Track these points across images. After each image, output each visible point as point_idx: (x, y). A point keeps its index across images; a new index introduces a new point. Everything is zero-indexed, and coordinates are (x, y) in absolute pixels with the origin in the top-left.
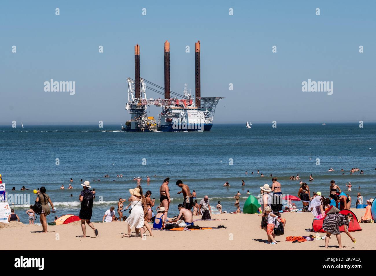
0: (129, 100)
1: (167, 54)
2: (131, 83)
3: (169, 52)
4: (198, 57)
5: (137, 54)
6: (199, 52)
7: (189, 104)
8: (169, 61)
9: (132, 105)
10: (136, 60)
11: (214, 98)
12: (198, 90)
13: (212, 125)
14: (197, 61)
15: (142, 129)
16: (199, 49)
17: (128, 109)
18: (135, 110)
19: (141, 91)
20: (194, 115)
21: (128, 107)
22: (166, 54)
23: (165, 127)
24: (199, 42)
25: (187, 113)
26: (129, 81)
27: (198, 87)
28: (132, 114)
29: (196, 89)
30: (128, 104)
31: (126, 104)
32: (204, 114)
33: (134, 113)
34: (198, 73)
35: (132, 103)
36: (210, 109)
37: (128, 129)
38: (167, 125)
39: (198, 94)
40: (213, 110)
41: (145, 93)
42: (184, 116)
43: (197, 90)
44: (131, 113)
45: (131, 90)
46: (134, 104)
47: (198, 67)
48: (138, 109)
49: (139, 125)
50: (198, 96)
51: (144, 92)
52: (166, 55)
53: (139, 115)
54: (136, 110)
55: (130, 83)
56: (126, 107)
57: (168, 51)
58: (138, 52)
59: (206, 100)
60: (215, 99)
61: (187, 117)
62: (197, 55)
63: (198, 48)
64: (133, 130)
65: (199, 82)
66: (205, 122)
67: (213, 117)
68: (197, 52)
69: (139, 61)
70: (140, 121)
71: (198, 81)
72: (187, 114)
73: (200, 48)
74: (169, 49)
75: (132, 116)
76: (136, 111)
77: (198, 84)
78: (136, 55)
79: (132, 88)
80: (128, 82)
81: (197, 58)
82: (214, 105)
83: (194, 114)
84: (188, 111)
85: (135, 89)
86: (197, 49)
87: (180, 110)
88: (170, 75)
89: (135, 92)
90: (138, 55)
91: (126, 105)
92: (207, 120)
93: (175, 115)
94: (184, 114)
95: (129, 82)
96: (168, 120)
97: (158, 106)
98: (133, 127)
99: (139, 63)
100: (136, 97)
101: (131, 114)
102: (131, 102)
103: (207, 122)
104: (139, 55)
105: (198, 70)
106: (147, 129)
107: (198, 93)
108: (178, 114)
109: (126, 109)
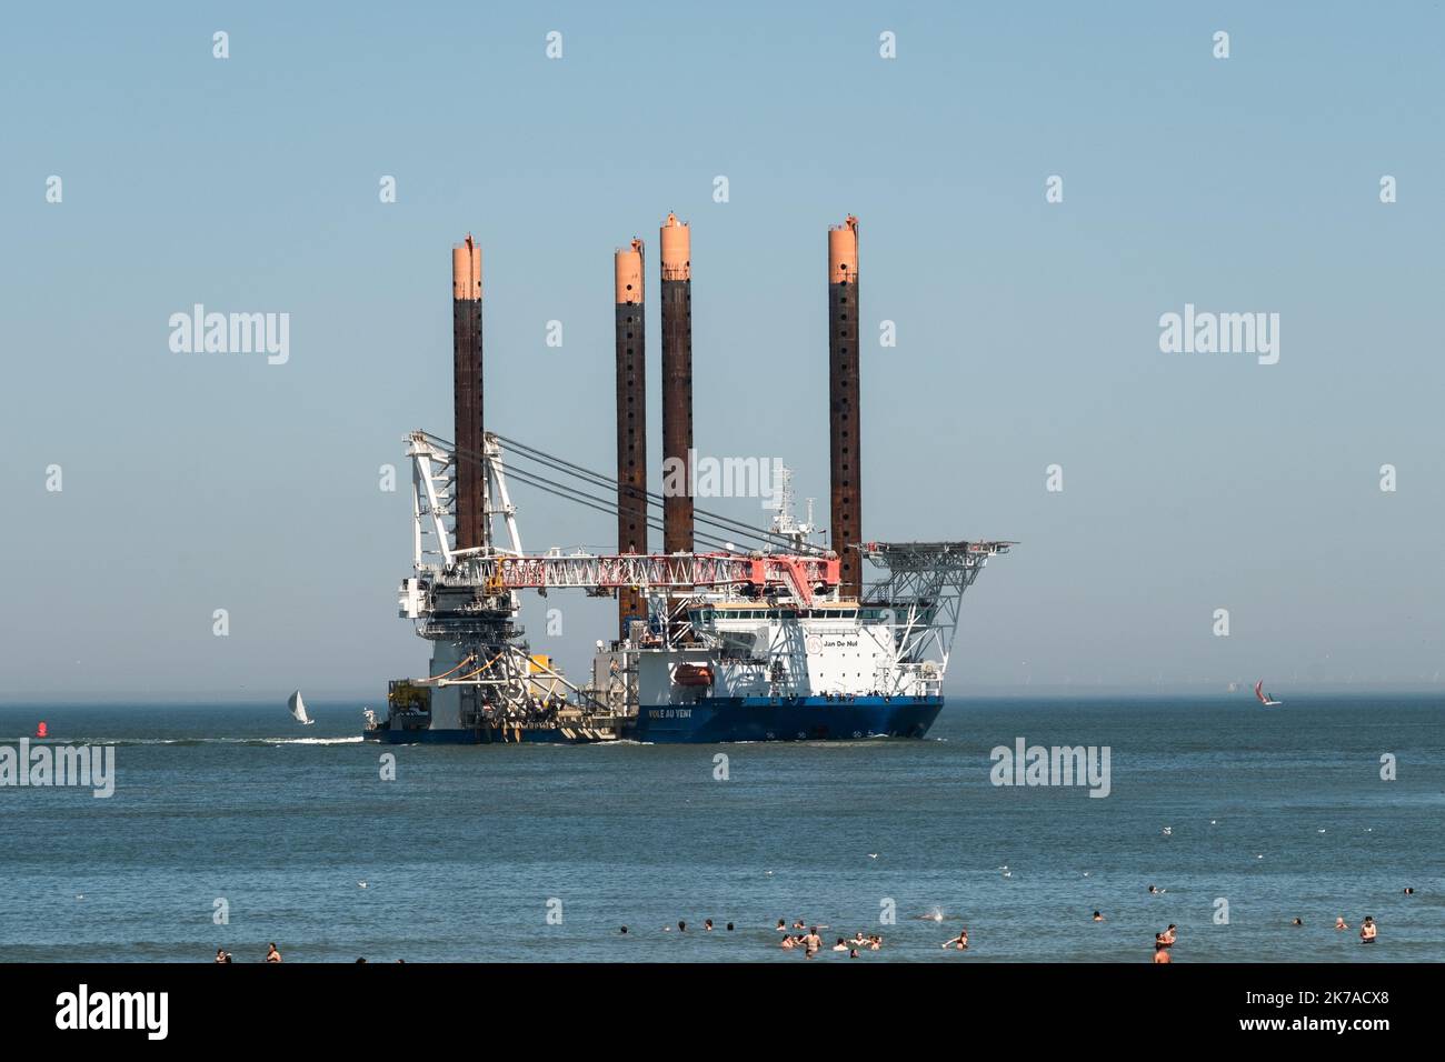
0: (418, 558)
1: (679, 292)
2: (431, 460)
3: (688, 280)
4: (847, 312)
5: (468, 297)
6: (850, 281)
7: (820, 585)
8: (689, 331)
9: (440, 586)
10: (459, 331)
11: (960, 548)
12: (846, 500)
13: (941, 706)
14: (844, 334)
15: (511, 731)
16: (851, 268)
17: (413, 614)
18: (456, 615)
19: (488, 508)
20: (840, 644)
21: (414, 602)
22: (669, 292)
23: (670, 714)
24: (852, 224)
25: (801, 631)
26: (418, 448)
27: (846, 484)
28: (437, 638)
29: (833, 495)
30: (413, 583)
31: (406, 582)
32: (893, 644)
33: (449, 637)
34: (845, 400)
35: (439, 579)
36: (927, 609)
37: (406, 728)
38: (685, 707)
39: (846, 526)
40: (942, 617)
41: (512, 521)
42: (785, 650)
43: (839, 499)
44: (427, 637)
45: (435, 504)
46: (457, 581)
47: (844, 367)
48: (473, 615)
49: (484, 703)
50: (846, 534)
51: (507, 515)
52: (668, 299)
53: (485, 646)
54: (466, 614)
55: (424, 463)
56: (403, 601)
57: (680, 276)
58: (475, 284)
59: (900, 557)
60: (964, 553)
61: (799, 655)
62: (844, 300)
63: (846, 256)
64: (445, 737)
65: (850, 455)
66: (902, 685)
67: (946, 659)
68: (844, 283)
69: (480, 332)
70: (493, 681)
71: (845, 450)
72: (800, 641)
73: (857, 257)
74: (688, 264)
75: (436, 652)
76: (464, 626)
77: (845, 467)
78: (463, 301)
79: (437, 491)
80: (414, 457)
81: (844, 317)
82: (947, 590)
83: (840, 638)
84: (809, 624)
85: (457, 496)
86: (844, 267)
87: (759, 615)
88: (690, 415)
89: (457, 513)
90: (472, 301)
91: (401, 589)
92: (910, 676)
93: (726, 644)
94: (782, 638)
95: (421, 459)
96: (686, 675)
97: (597, 594)
98: (444, 717)
99: (481, 348)
100: (459, 545)
101: (430, 644)
102: (436, 569)
103: (911, 686)
104: (480, 300)
105: (844, 384)
106: (541, 724)
107: (846, 517)
108: (748, 638)
109: (404, 614)
